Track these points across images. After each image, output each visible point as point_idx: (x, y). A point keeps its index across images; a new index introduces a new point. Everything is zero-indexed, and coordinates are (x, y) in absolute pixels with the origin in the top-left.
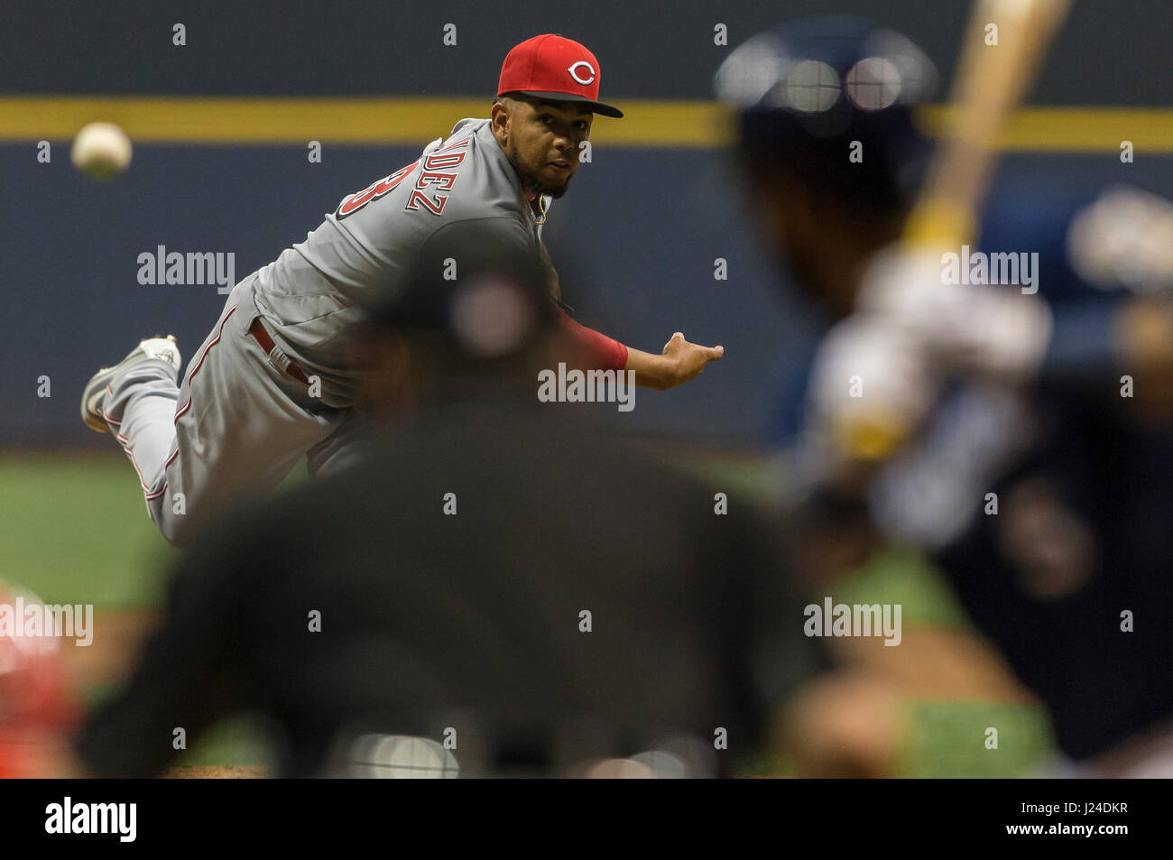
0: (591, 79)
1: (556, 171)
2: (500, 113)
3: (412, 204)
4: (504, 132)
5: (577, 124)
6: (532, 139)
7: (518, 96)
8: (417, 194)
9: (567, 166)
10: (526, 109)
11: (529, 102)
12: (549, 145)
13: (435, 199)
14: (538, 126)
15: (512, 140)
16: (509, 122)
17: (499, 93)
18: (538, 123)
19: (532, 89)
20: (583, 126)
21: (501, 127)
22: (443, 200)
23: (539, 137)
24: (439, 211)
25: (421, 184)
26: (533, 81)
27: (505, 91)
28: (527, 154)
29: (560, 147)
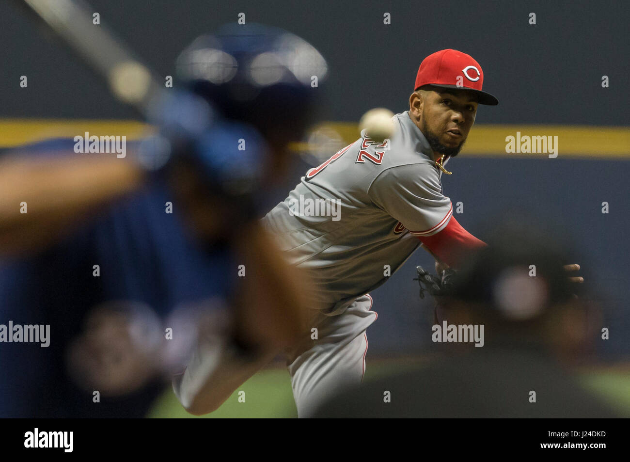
0: (477, 78)
1: (452, 137)
2: (416, 99)
3: (360, 159)
4: (418, 112)
5: (468, 107)
6: (437, 115)
7: (428, 87)
8: (362, 153)
9: (459, 134)
10: (434, 95)
11: (435, 91)
12: (448, 120)
13: (375, 154)
14: (442, 107)
15: (424, 116)
16: (422, 105)
17: (415, 88)
18: (441, 104)
19: (438, 82)
20: (471, 109)
21: (416, 109)
22: (382, 154)
23: (441, 114)
24: (380, 161)
25: (364, 146)
26: (439, 77)
27: (420, 85)
28: (434, 126)
29: (456, 121)
